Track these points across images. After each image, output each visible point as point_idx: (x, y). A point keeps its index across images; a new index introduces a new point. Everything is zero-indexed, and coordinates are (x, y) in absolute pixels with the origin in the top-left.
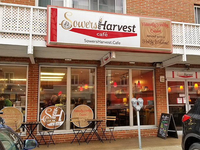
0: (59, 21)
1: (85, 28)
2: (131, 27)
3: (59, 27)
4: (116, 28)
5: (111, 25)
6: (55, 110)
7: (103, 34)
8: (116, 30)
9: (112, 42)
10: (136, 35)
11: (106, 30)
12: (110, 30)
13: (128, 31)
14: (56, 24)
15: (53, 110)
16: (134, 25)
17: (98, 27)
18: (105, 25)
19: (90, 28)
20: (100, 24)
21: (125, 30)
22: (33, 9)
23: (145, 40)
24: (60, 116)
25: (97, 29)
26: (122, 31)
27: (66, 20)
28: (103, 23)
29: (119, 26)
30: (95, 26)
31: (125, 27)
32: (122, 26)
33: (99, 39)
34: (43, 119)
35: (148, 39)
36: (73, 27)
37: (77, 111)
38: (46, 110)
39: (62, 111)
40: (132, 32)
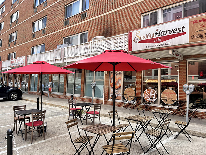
0: (133, 39)
1: (147, 39)
2: (181, 28)
3: (133, 42)
4: (168, 32)
5: (164, 32)
6: (151, 91)
7: (158, 39)
8: (168, 34)
9: (165, 44)
10: (185, 33)
11: (160, 36)
12: (163, 36)
13: (178, 32)
14: (132, 41)
15: (150, 91)
16: (184, 26)
17: (155, 35)
18: (159, 33)
19: (150, 38)
20: (156, 33)
21: (175, 32)
22: (125, 35)
23: (194, 36)
24: (154, 95)
25: (154, 37)
26: (172, 33)
27: (137, 37)
28: (158, 32)
29: (170, 30)
30: (153, 36)
31: (176, 30)
32: (173, 30)
33: (155, 44)
34: (145, 96)
35: (196, 34)
36: (140, 40)
37: (165, 93)
38: (146, 91)
39: (155, 92)
40: (181, 32)
